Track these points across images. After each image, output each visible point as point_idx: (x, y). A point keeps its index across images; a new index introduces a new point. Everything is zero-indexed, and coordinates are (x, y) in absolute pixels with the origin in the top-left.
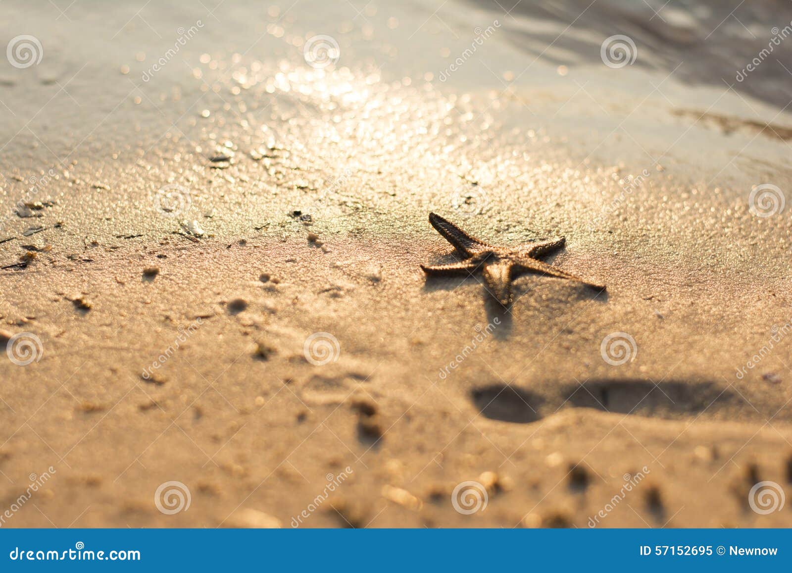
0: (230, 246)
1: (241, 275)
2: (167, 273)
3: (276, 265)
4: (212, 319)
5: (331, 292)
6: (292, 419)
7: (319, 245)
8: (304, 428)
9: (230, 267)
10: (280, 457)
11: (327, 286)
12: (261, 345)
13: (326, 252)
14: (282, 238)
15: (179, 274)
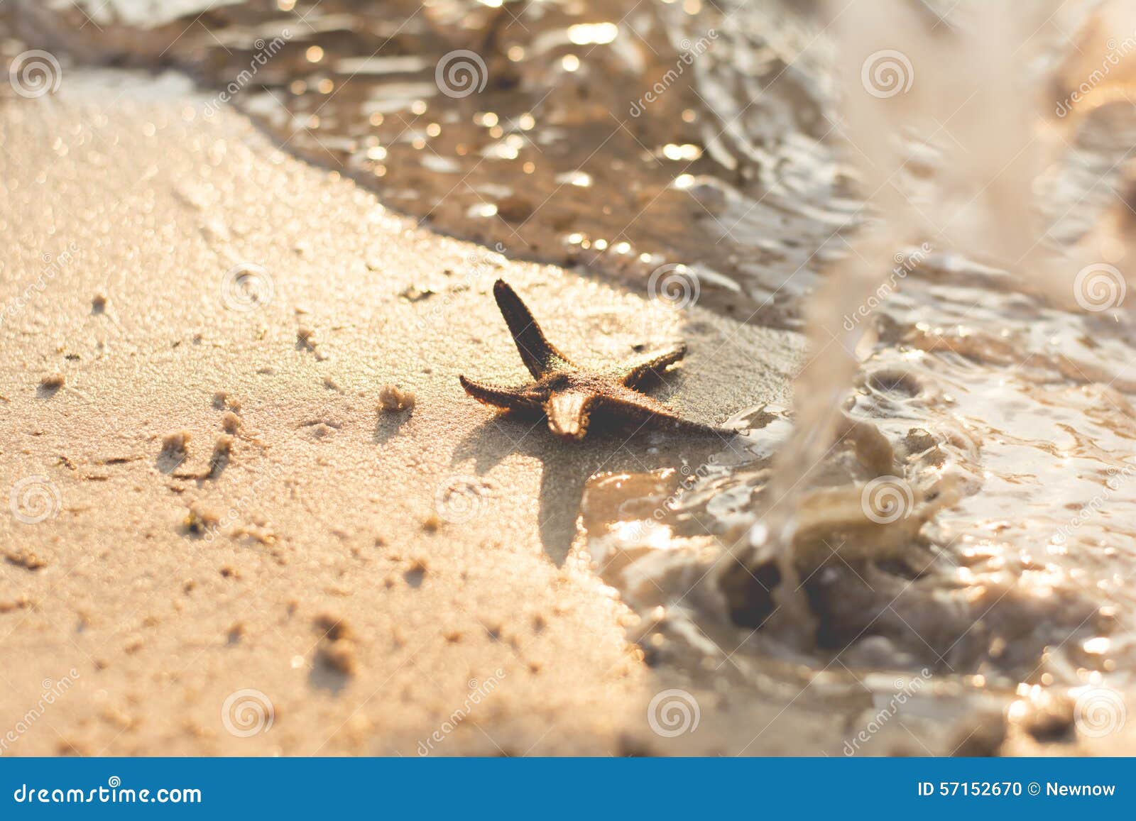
0: (177, 344)
1: (186, 392)
2: (76, 385)
3: (241, 377)
4: (129, 465)
5: (316, 427)
6: (220, 638)
7: (311, 348)
8: (238, 653)
9: (172, 379)
10: (190, 701)
11: (311, 417)
12: (194, 513)
13: (320, 359)
14: (258, 333)
15: (92, 388)
